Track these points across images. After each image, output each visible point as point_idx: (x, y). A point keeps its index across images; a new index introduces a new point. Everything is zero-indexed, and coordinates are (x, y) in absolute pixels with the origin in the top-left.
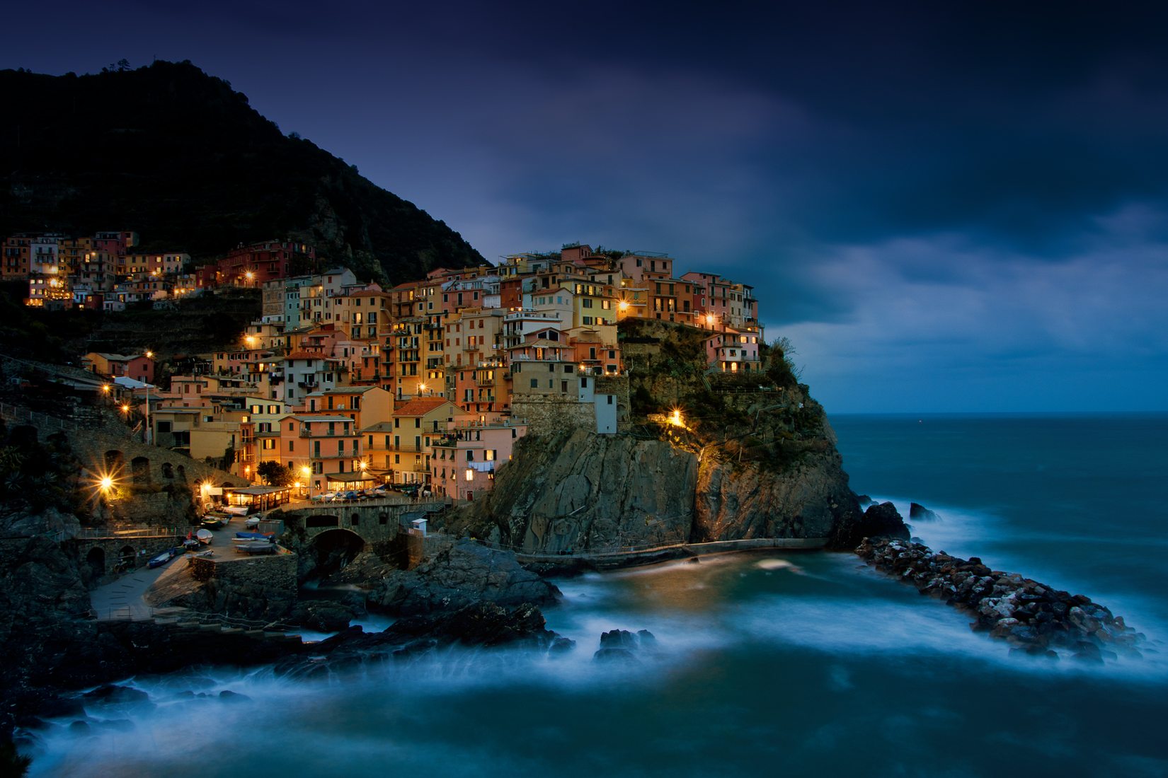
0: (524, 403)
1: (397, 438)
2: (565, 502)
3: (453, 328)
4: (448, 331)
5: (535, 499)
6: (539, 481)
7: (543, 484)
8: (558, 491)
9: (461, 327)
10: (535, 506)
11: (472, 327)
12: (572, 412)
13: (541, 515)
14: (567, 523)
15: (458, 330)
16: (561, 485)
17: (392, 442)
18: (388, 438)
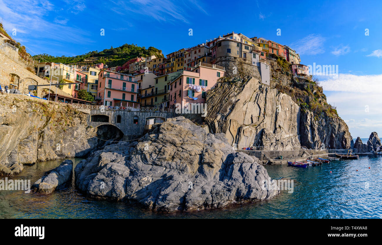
0: (223, 61)
1: (157, 89)
2: (248, 117)
3: (187, 56)
4: (186, 57)
5: (231, 110)
6: (233, 100)
7: (237, 102)
8: (244, 108)
9: (191, 54)
10: (232, 114)
11: (195, 53)
12: (249, 69)
13: (235, 121)
14: (250, 129)
15: (189, 56)
16: (246, 106)
17: (154, 90)
18: (153, 90)
